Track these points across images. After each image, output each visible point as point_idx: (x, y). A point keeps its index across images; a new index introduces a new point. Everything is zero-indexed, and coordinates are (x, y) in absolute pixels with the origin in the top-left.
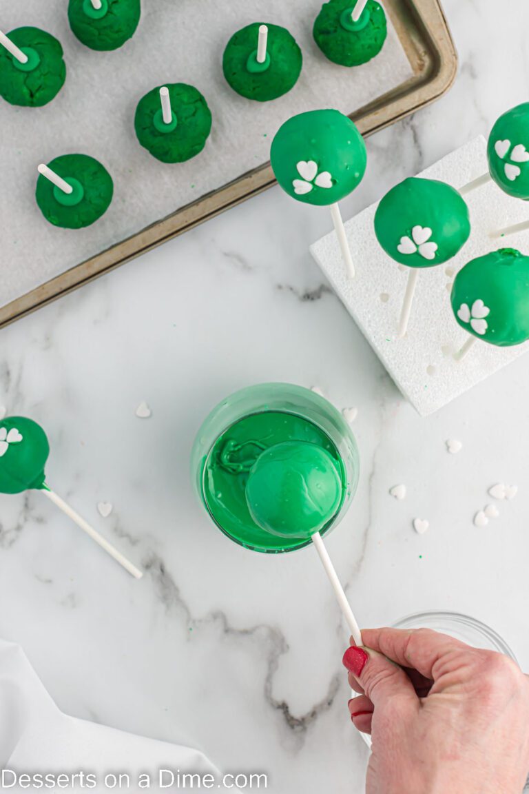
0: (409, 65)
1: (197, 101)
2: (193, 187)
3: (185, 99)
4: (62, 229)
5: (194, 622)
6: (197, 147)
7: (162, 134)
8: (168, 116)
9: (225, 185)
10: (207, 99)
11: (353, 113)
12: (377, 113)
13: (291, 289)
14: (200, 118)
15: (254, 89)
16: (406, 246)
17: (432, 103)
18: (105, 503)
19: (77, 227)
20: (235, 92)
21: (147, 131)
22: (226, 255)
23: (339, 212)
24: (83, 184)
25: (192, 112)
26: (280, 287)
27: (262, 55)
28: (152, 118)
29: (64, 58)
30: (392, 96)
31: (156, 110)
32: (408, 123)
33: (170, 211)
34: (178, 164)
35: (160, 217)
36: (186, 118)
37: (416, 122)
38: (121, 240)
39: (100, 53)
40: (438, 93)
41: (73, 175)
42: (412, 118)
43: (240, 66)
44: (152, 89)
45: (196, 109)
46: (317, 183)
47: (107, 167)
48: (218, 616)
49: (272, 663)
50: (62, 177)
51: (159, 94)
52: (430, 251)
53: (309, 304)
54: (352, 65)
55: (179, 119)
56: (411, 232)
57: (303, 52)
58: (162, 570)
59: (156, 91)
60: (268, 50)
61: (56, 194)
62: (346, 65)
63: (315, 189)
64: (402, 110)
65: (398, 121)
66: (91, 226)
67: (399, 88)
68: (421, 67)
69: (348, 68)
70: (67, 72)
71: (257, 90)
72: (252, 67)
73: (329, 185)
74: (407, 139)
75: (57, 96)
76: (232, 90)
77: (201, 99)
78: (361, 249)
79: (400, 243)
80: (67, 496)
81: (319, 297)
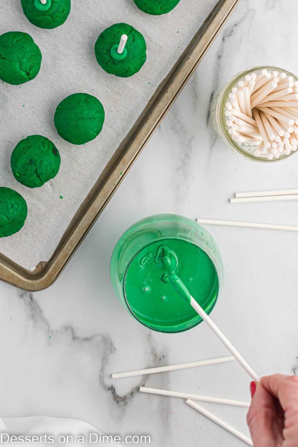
5: (52, 332)
48: (69, 328)
49: (104, 360)
58: (31, 298)
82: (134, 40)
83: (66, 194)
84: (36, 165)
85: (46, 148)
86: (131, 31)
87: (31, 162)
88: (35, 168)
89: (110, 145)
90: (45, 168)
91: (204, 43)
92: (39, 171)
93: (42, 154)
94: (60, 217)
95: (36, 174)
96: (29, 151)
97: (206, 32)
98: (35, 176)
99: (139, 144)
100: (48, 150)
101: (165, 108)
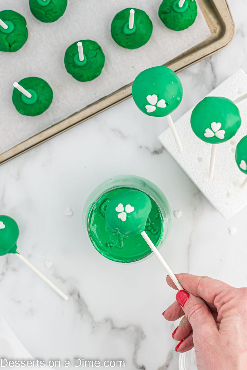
0: (209, 30)
1: (97, 49)
2: (95, 94)
3: (91, 48)
4: (26, 117)
5: (96, 323)
6: (97, 73)
7: (79, 67)
8: (82, 57)
9: (112, 93)
10: (102, 48)
11: (179, 56)
12: (192, 56)
13: (147, 148)
14: (99, 58)
15: (127, 43)
16: (209, 133)
17: (221, 50)
18: (49, 261)
19: (34, 115)
20: (117, 45)
21: (71, 65)
22: (113, 130)
23: (171, 119)
24: (37, 93)
25: (94, 55)
26: (141, 147)
27: (131, 25)
28: (74, 58)
29: (27, 26)
30: (200, 46)
31: (76, 54)
32: (208, 61)
33: (83, 107)
34: (87, 82)
35: (78, 110)
36: (91, 58)
37: (213, 60)
38: (57, 122)
39: (46, 24)
40: (225, 45)
41: (32, 88)
42: (210, 58)
43: (120, 31)
44: (73, 43)
45: (97, 53)
46: (158, 106)
47: (50, 84)
48: (109, 320)
49: (137, 345)
50: (26, 89)
51: (77, 45)
52: (221, 134)
53: (156, 156)
54: (179, 30)
55: (87, 59)
56: (211, 126)
57: (153, 23)
58: (79, 296)
59: (76, 44)
60: (135, 23)
61: (23, 98)
62: (176, 30)
63: (157, 109)
64: (205, 54)
65: (203, 60)
66: (41, 115)
67: (204, 42)
68: (215, 31)
69: (177, 32)
70: (29, 34)
71: (129, 43)
72: (126, 31)
73: (164, 106)
74: (208, 69)
75: (24, 46)
76: (115, 43)
77: (99, 48)
78: (185, 136)
79: (205, 132)
80: (29, 257)
81: (161, 152)
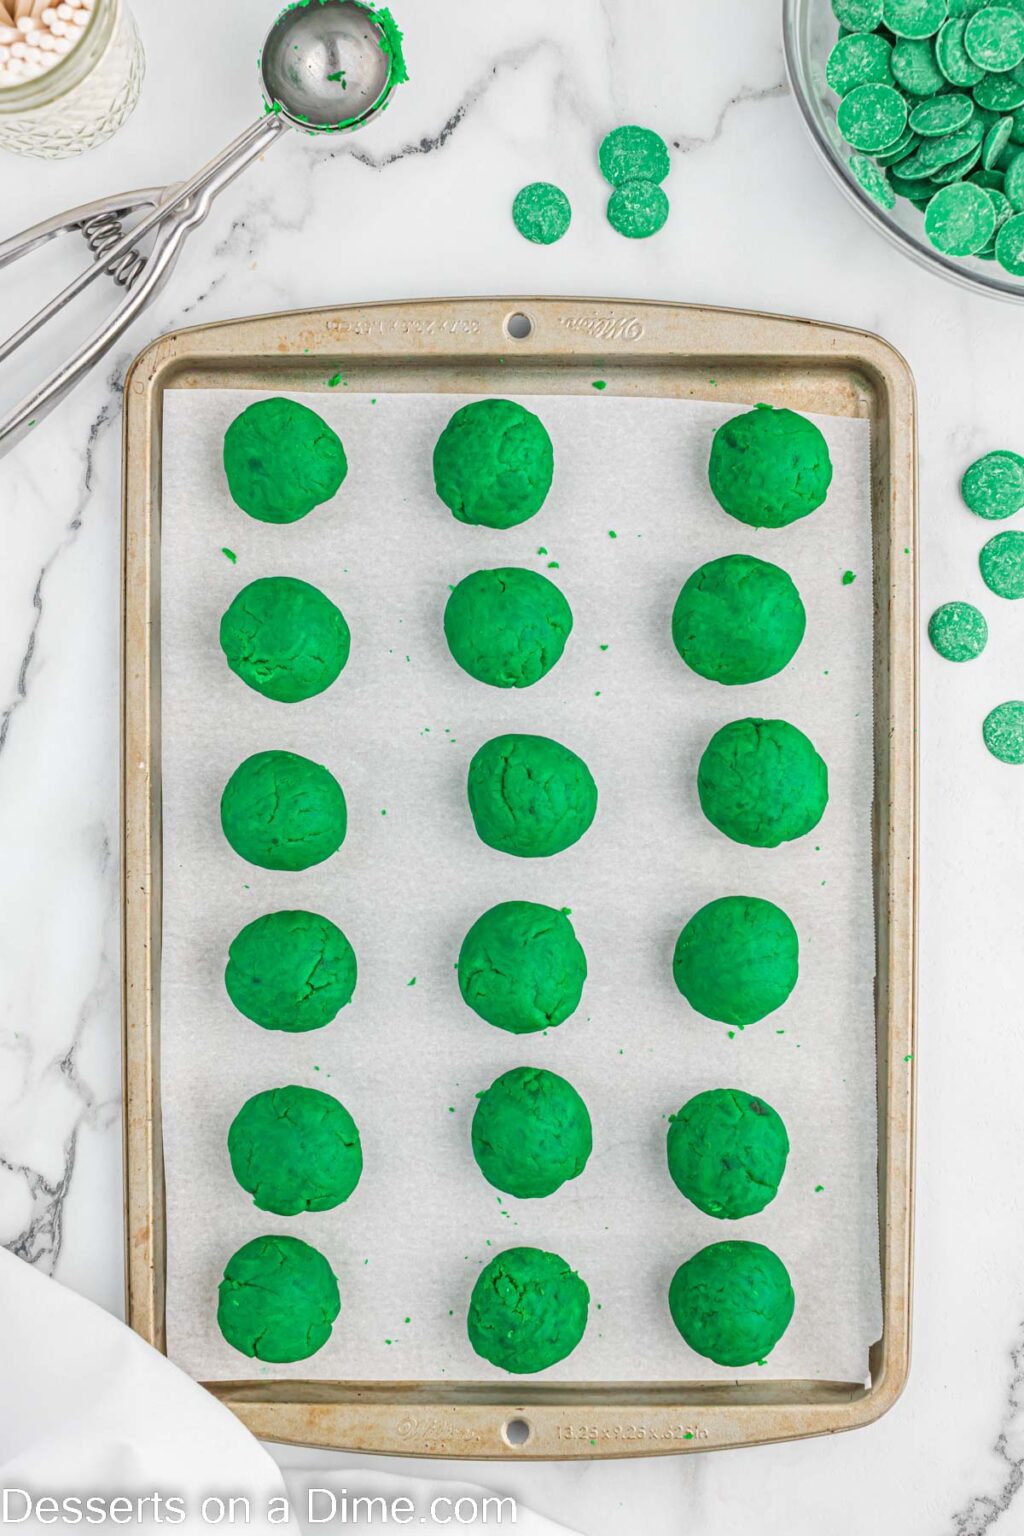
82: (779, 747)
83: (830, 1170)
84: (743, 1165)
85: (738, 1114)
86: (758, 732)
87: (727, 1164)
88: (743, 1173)
89: (854, 1011)
90: (762, 1157)
91: (903, 679)
92: (757, 1173)
93: (738, 1132)
94: (849, 1228)
95: (753, 1183)
96: (708, 1146)
97: (891, 651)
98: (753, 1185)
99: (903, 976)
100: (743, 1116)
101: (908, 866)
